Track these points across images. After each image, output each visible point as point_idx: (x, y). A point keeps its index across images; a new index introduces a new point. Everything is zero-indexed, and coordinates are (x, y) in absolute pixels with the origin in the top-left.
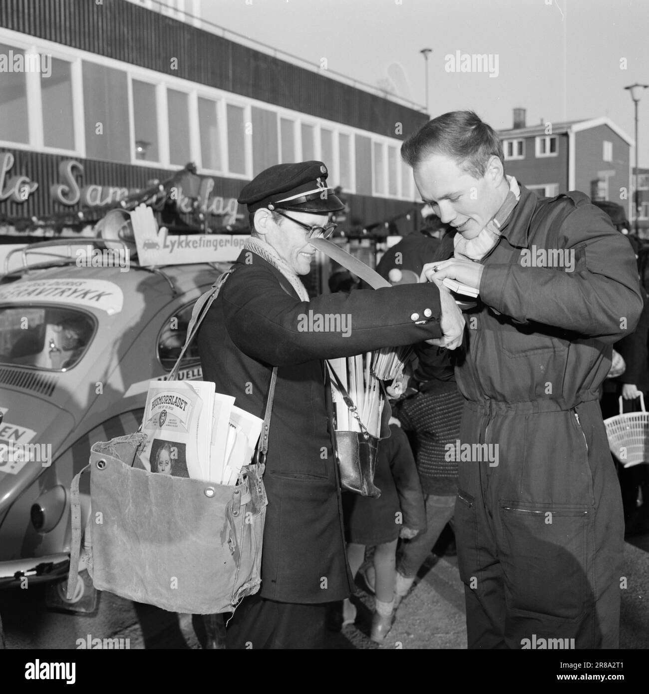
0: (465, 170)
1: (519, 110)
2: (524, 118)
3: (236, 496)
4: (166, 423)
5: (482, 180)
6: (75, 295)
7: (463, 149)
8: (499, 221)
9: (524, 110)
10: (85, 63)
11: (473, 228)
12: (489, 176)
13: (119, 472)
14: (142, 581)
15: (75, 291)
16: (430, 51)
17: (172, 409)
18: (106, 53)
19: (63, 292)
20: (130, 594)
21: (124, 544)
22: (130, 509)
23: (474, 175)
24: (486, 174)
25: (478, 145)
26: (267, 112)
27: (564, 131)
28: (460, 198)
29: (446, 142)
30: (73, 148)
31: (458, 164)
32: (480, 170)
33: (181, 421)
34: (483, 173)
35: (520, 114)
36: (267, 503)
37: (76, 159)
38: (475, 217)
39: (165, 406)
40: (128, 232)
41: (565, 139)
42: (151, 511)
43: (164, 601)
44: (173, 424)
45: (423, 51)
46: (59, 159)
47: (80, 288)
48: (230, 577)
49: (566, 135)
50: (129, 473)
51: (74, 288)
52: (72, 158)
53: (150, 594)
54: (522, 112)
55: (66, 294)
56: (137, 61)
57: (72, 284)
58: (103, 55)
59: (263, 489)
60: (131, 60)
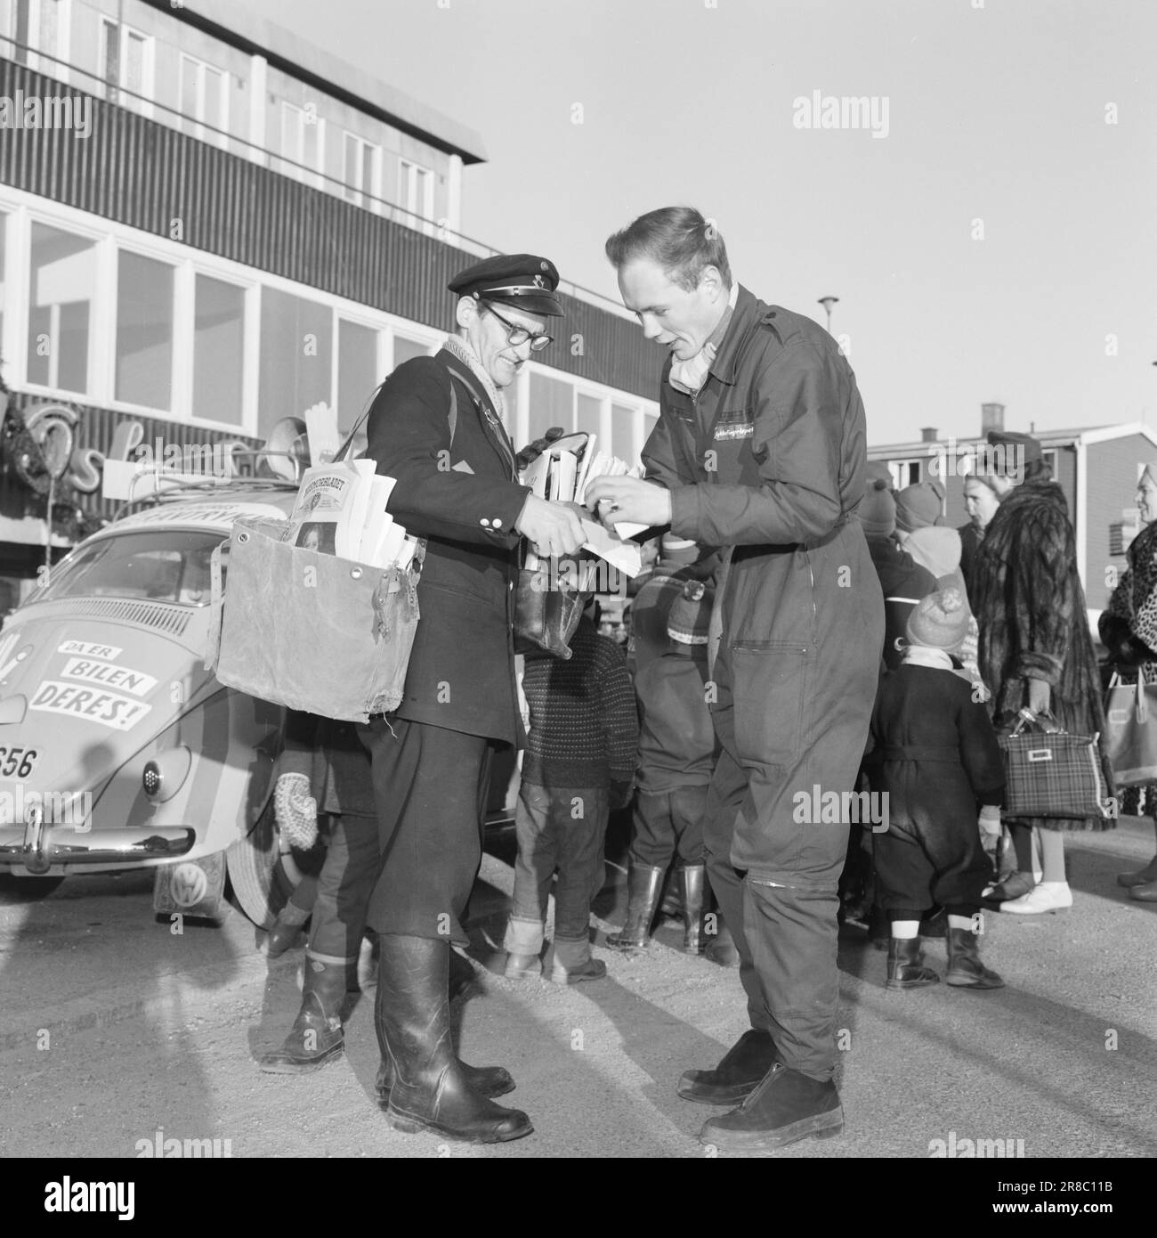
0: (674, 281)
1: (993, 405)
2: (1002, 419)
3: (385, 581)
4: (320, 504)
5: (693, 294)
6: (224, 518)
7: (673, 256)
8: (714, 344)
9: (1002, 408)
10: (265, 290)
11: (683, 349)
12: (702, 288)
13: (261, 547)
14: (271, 671)
15: (223, 515)
16: (836, 300)
17: (326, 490)
18: (300, 278)
19: (207, 515)
20: (256, 688)
21: (257, 628)
22: (268, 588)
23: (684, 286)
24: (700, 287)
25: (693, 251)
26: (556, 382)
27: (1068, 442)
28: (666, 312)
29: (655, 246)
30: (239, 422)
31: (665, 274)
32: (691, 281)
33: (336, 501)
34: (696, 285)
35: (993, 414)
36: (418, 617)
37: (242, 438)
38: (684, 335)
39: (320, 489)
40: (302, 449)
41: (1070, 455)
42: (291, 592)
43: (293, 696)
44: (327, 504)
45: (822, 301)
46: (216, 437)
47: (230, 511)
48: (367, 679)
49: (1071, 448)
50: (273, 548)
51: (222, 511)
52: (235, 437)
53: (278, 686)
54: (998, 410)
55: (210, 518)
56: (349, 292)
57: (221, 507)
58: (296, 280)
59: (416, 601)
60: (339, 291)
